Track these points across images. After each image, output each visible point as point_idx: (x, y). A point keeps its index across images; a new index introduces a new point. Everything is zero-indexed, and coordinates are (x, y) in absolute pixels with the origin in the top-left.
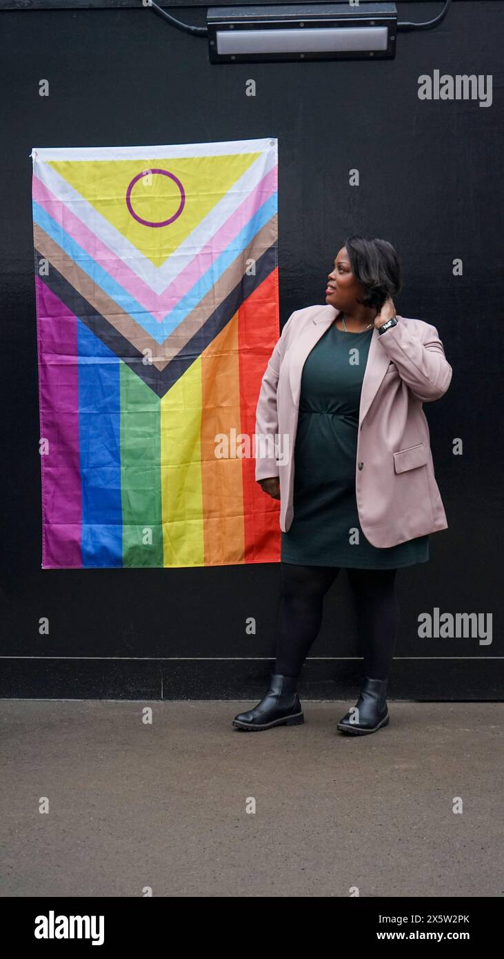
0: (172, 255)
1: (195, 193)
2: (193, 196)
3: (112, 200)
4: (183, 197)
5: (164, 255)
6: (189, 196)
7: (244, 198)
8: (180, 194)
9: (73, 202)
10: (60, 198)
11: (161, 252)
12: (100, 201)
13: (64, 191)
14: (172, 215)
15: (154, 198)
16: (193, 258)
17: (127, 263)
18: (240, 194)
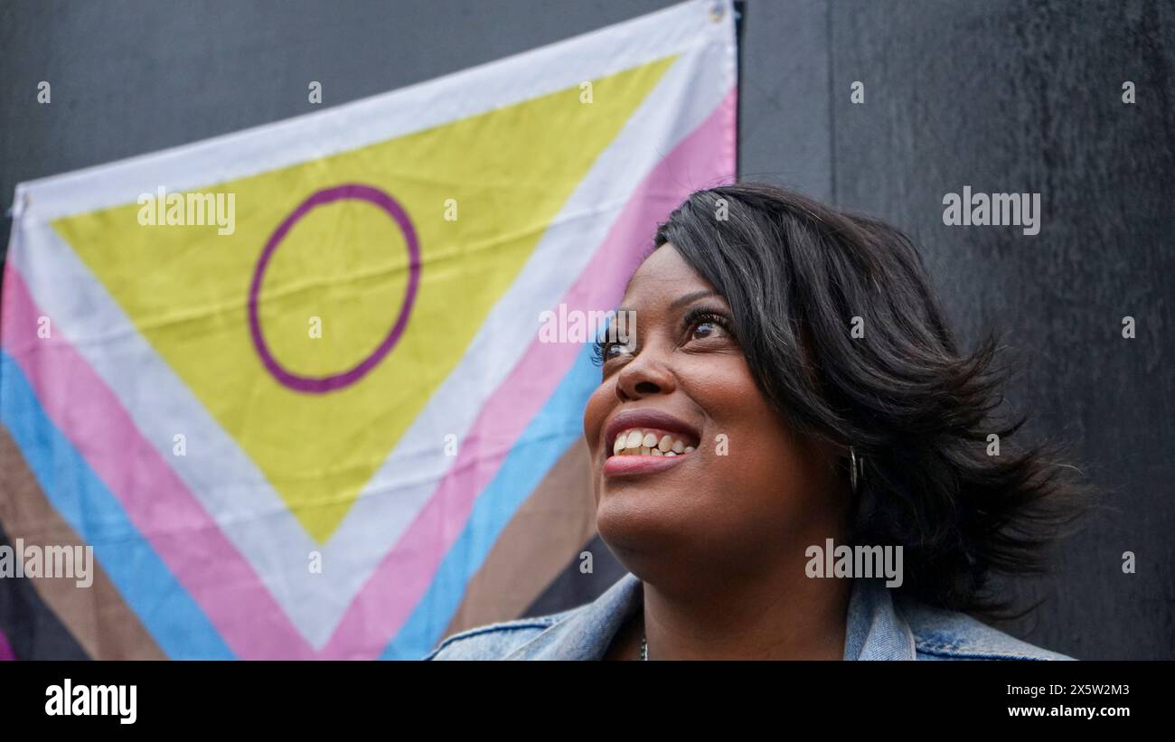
0: (368, 488)
1: (451, 249)
2: (448, 260)
3: (207, 318)
4: (415, 268)
5: (346, 494)
6: (436, 263)
7: (602, 232)
8: (403, 259)
9: (108, 343)
10: (73, 334)
11: (332, 482)
12: (172, 326)
13: (85, 308)
14: (377, 339)
15: (323, 288)
16: (431, 490)
17: (234, 537)
18: (587, 223)
